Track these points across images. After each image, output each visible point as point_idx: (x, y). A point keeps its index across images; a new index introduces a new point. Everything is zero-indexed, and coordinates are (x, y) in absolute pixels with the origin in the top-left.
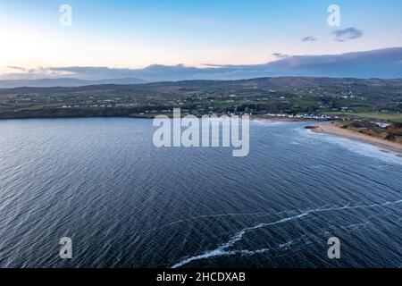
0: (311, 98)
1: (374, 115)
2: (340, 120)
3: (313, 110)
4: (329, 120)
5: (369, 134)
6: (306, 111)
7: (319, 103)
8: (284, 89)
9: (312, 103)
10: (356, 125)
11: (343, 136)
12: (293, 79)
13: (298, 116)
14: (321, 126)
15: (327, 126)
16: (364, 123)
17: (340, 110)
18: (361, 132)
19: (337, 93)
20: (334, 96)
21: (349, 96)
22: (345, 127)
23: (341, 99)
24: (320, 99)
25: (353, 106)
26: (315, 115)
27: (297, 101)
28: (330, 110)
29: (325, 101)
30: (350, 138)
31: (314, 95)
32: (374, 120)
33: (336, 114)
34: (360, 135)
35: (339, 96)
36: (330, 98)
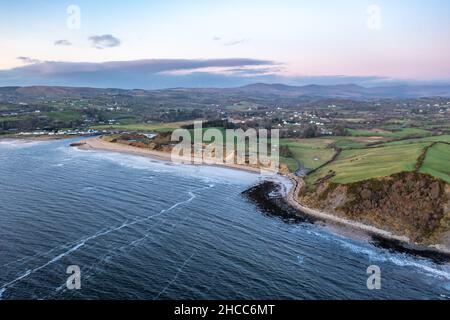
0: (74, 111)
1: (141, 127)
2: (108, 134)
3: (78, 124)
4: (96, 134)
5: (139, 146)
6: (70, 126)
7: (84, 116)
8: (40, 101)
9: (75, 117)
10: (126, 138)
11: (114, 151)
12: (49, 89)
13: (60, 133)
14: (89, 141)
15: (95, 142)
16: (132, 135)
17: (107, 123)
18: (131, 144)
19: (102, 104)
20: (99, 108)
21: (115, 107)
22: (114, 141)
23: (107, 110)
24: (85, 112)
25: (120, 118)
26: (81, 130)
27: (58, 116)
28: (97, 123)
29: (90, 113)
30: (121, 152)
31: (77, 108)
32: (142, 131)
33: (104, 128)
34: (131, 149)
35: (104, 108)
36: (96, 110)
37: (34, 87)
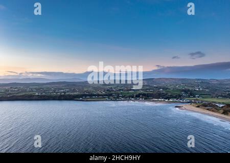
0: (178, 90)
1: (215, 100)
2: (195, 102)
3: (179, 97)
4: (188, 102)
5: (213, 111)
6: (175, 97)
7: (182, 93)
8: (163, 85)
9: (178, 93)
10: (205, 106)
11: (198, 112)
12: (167, 79)
13: (171, 100)
14: (184, 106)
15: (188, 106)
16: (209, 104)
17: (194, 97)
18: (208, 109)
19: (192, 87)
20: (190, 89)
21: (199, 89)
22: (198, 107)
23: (195, 90)
24: (183, 90)
25: (202, 94)
26: (181, 99)
27: (170, 92)
28: (189, 97)
29: (186, 91)
30: (202, 113)
31: (179, 88)
32: (215, 102)
33: (193, 99)
34: (208, 112)
35: (193, 89)
36: (189, 90)
37: (161, 78)
